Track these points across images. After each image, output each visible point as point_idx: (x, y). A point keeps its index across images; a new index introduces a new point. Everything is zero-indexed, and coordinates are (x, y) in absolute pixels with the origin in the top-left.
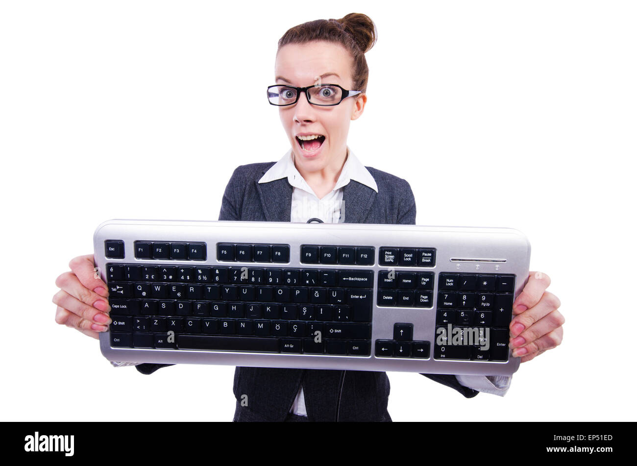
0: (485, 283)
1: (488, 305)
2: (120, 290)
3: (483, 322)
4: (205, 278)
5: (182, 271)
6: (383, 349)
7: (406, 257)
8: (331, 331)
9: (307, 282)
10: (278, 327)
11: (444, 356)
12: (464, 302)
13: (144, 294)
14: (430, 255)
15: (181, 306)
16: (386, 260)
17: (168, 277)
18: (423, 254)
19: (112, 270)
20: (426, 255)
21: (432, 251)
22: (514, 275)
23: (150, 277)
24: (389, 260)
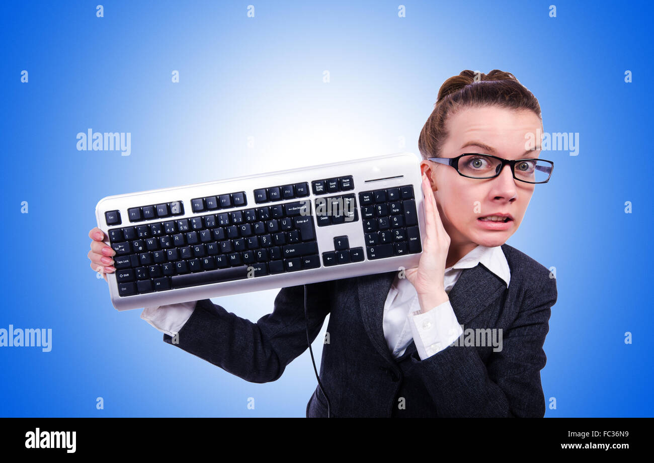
0: (392, 195)
1: (398, 210)
2: (121, 248)
3: (397, 224)
4: (186, 228)
5: (167, 225)
6: (328, 259)
7: (331, 185)
8: (287, 251)
9: (263, 217)
10: (246, 256)
11: (374, 255)
12: (380, 212)
13: (141, 248)
14: (348, 180)
15: (170, 253)
16: (318, 190)
17: (157, 232)
18: (343, 180)
19: (113, 234)
20: (345, 181)
21: (350, 178)
22: (412, 185)
23: (143, 234)
24: (319, 190)
